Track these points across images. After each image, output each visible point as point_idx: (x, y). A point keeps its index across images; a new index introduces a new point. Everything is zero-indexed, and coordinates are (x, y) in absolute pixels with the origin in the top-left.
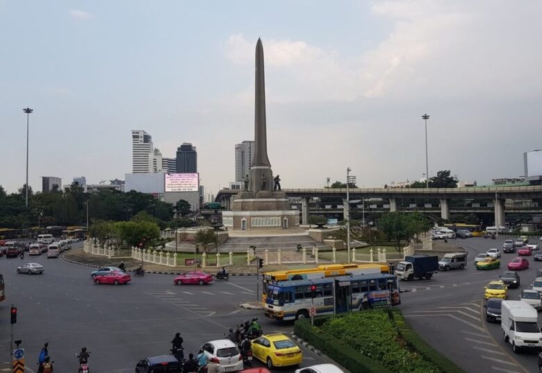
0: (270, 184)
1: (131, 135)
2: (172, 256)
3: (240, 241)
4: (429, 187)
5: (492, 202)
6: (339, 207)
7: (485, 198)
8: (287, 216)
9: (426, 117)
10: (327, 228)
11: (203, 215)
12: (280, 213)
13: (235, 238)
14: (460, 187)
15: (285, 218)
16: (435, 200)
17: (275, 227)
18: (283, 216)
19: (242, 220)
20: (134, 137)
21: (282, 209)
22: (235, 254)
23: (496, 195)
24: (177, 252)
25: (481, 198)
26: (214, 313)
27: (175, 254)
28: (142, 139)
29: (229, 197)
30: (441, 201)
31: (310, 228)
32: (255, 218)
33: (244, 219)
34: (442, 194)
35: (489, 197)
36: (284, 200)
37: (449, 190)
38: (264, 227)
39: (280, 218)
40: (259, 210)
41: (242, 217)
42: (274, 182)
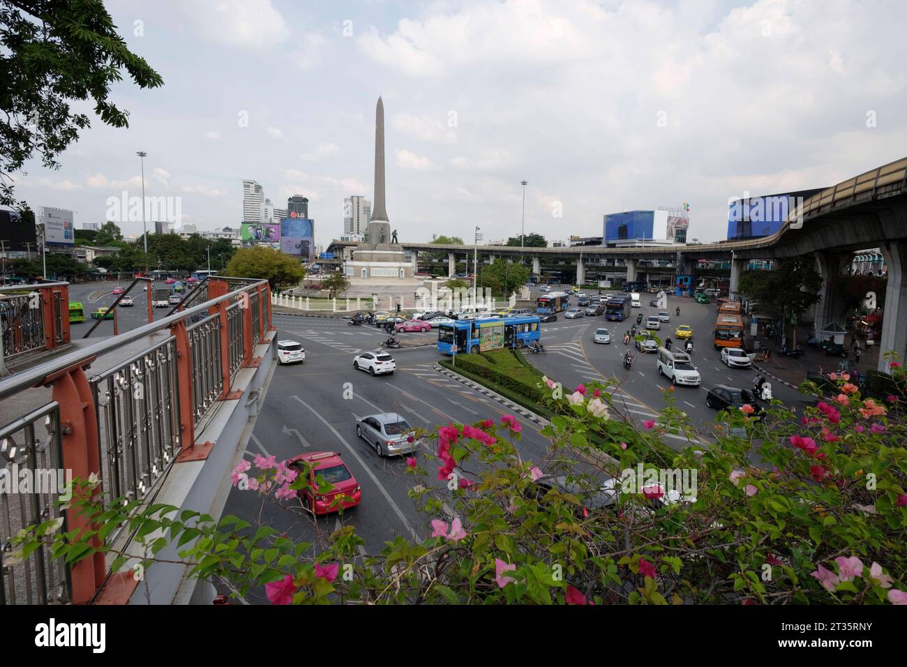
0: (388, 238)
1: (242, 184)
2: (304, 301)
3: (362, 289)
4: (524, 246)
5: (576, 261)
6: (445, 261)
7: (570, 257)
8: (404, 268)
9: (524, 183)
10: (440, 280)
11: (318, 264)
12: (397, 264)
13: (357, 286)
14: (550, 247)
15: (402, 270)
16: (528, 258)
17: (393, 277)
18: (400, 268)
19: (362, 270)
20: (245, 186)
21: (399, 261)
22: (362, 299)
23: (581, 256)
24: (309, 298)
25: (567, 257)
26: (360, 350)
27: (308, 299)
28: (254, 189)
29: (342, 249)
30: (533, 259)
31: (425, 279)
32: (375, 269)
33: (364, 269)
34: (534, 253)
35: (573, 257)
36: (401, 253)
37: (540, 249)
38: (383, 277)
39: (397, 269)
40: (379, 261)
41: (362, 267)
42: (392, 237)
